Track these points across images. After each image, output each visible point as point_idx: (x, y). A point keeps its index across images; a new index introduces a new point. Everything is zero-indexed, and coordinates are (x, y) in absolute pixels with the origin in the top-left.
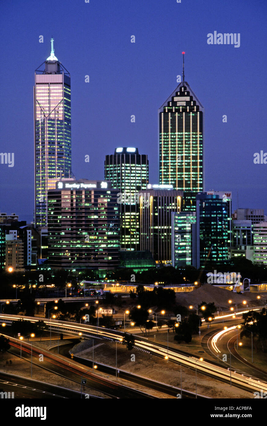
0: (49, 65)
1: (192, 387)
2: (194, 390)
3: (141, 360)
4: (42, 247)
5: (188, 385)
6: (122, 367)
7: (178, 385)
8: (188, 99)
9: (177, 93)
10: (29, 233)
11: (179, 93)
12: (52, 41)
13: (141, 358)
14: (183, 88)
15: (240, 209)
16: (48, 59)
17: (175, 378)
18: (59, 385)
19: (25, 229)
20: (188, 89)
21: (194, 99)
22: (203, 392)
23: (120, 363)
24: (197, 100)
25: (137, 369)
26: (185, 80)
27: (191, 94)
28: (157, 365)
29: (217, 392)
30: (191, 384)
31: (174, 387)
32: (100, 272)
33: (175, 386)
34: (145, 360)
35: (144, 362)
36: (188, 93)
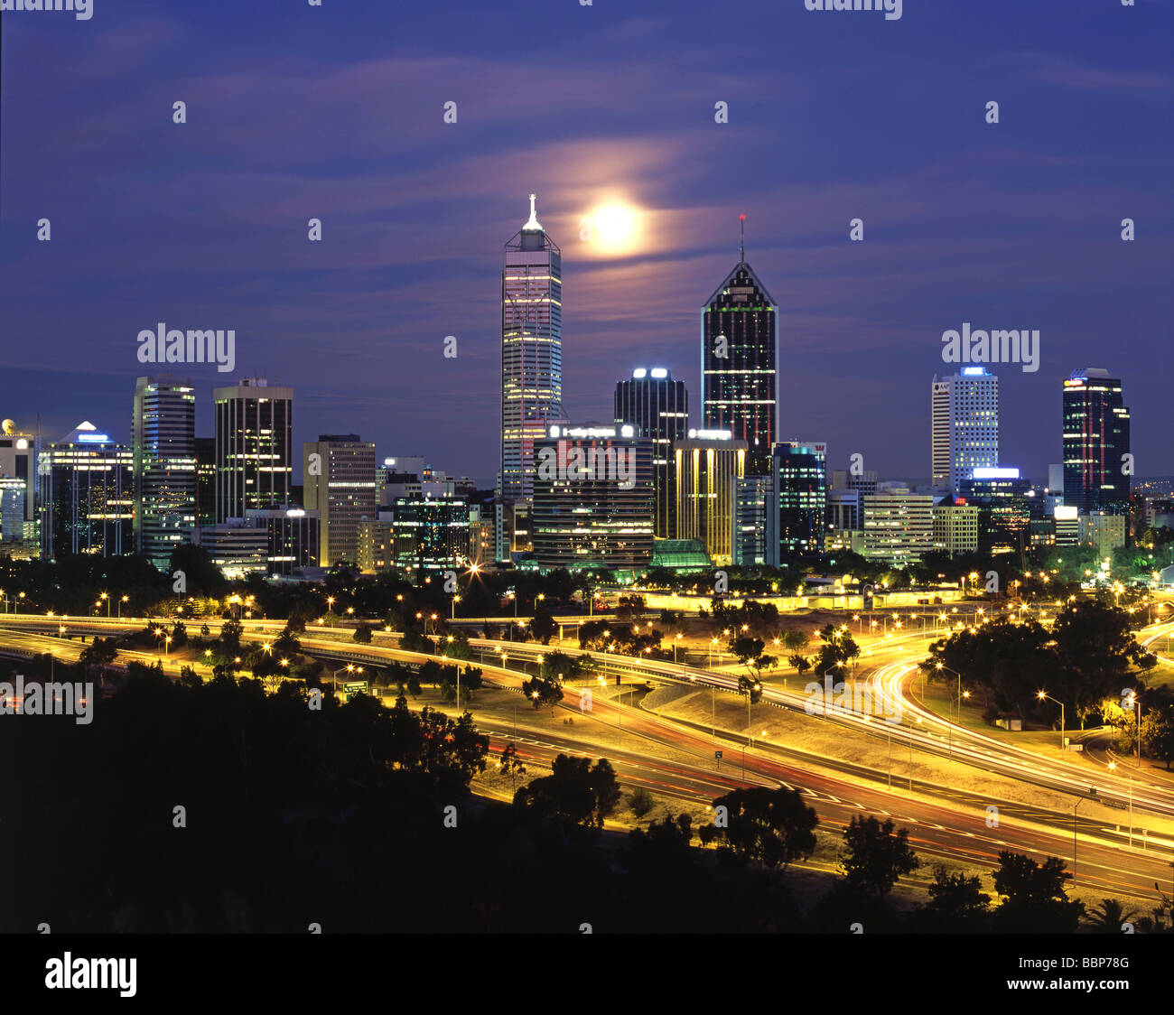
0: (527, 237)
1: (884, 763)
2: (889, 768)
3: (777, 721)
4: (517, 533)
5: (877, 761)
6: (746, 730)
7: (858, 760)
8: (751, 290)
9: (732, 281)
10: (500, 509)
11: (735, 282)
12: (533, 198)
13: (777, 718)
14: (742, 274)
15: (838, 470)
16: (526, 227)
17: (850, 748)
18: (671, 759)
19: (493, 503)
20: (750, 275)
21: (761, 290)
22: (906, 772)
23: (741, 724)
24: (766, 292)
25: (776, 734)
26: (745, 261)
27: (755, 283)
28: (808, 728)
29: (931, 771)
30: (881, 758)
31: (851, 763)
32: (621, 574)
33: (854, 762)
34: (785, 720)
35: (785, 723)
36: (751, 280)
